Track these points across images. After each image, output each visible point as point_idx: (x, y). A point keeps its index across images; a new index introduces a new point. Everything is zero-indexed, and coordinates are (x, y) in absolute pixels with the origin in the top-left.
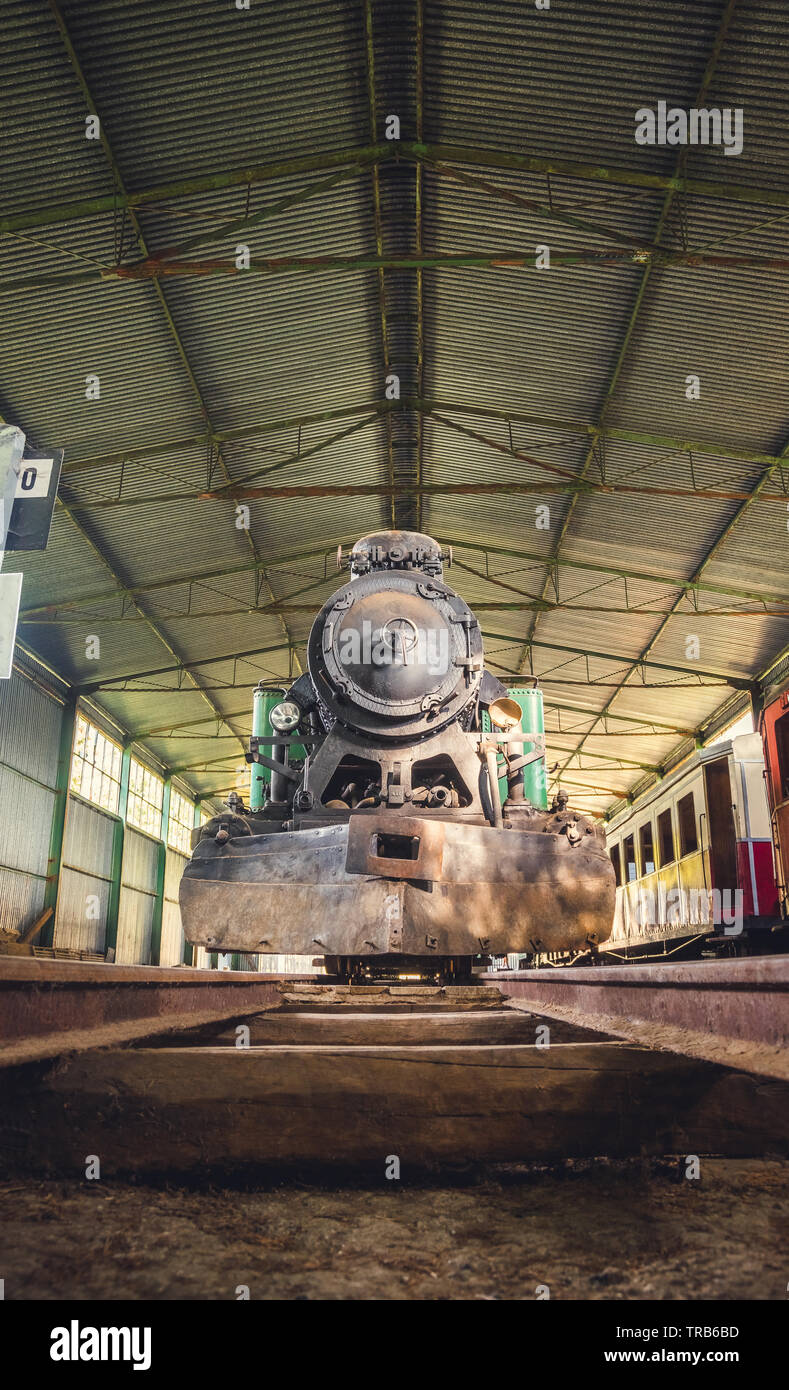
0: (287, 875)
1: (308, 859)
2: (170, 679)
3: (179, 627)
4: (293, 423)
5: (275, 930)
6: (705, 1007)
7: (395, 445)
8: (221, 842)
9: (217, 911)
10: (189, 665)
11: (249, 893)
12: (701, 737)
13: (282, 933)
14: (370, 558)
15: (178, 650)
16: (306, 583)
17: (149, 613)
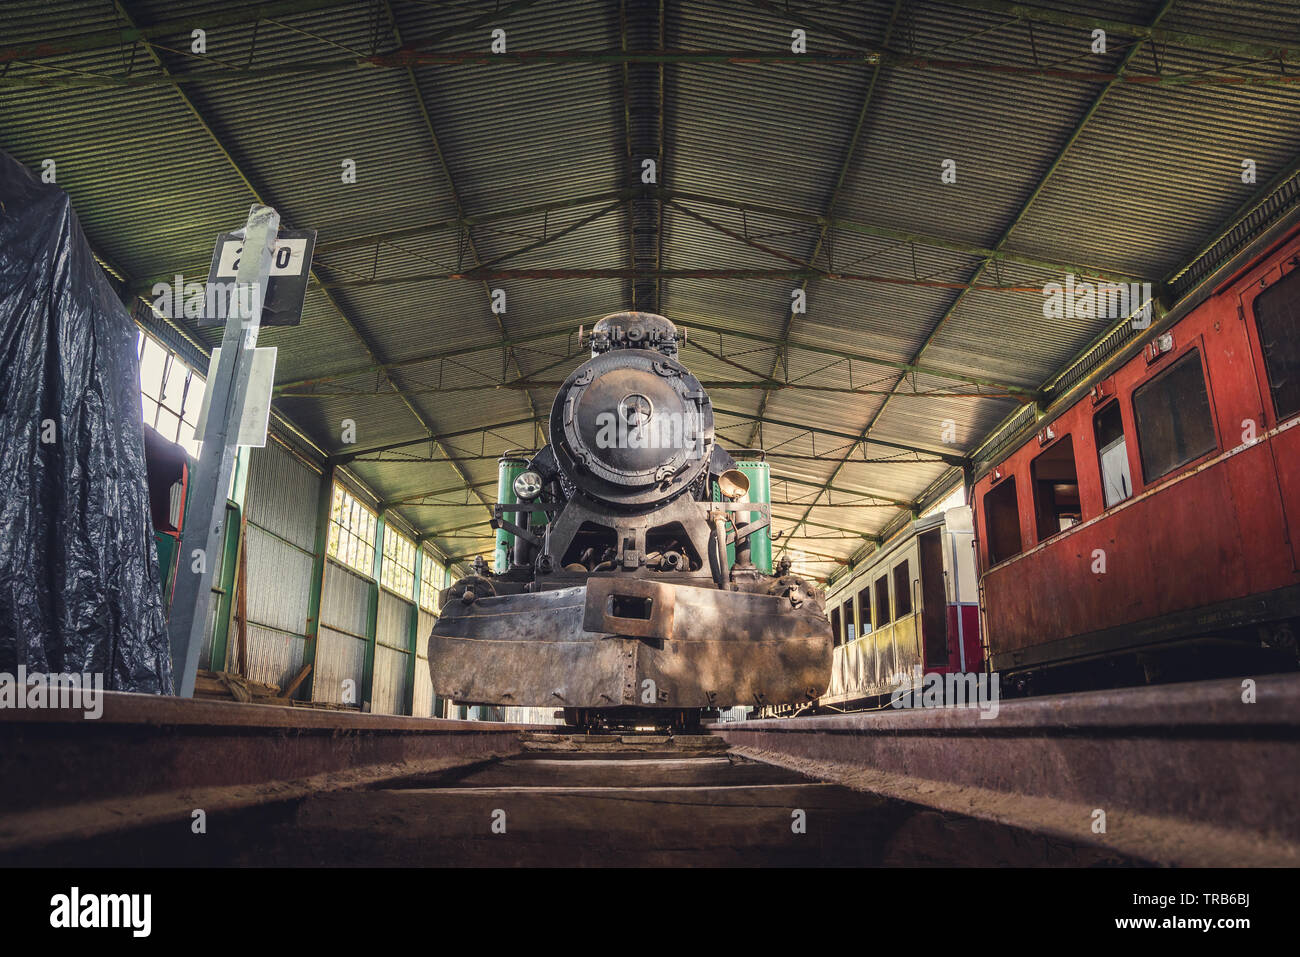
0: (528, 633)
1: (549, 618)
2: (422, 450)
3: (432, 402)
4: (539, 209)
5: (517, 684)
6: (901, 752)
7: (636, 231)
8: (467, 602)
9: (463, 667)
10: (440, 436)
11: (493, 650)
12: (917, 508)
13: (524, 687)
14: (610, 338)
15: (429, 423)
16: (550, 361)
17: (402, 388)
